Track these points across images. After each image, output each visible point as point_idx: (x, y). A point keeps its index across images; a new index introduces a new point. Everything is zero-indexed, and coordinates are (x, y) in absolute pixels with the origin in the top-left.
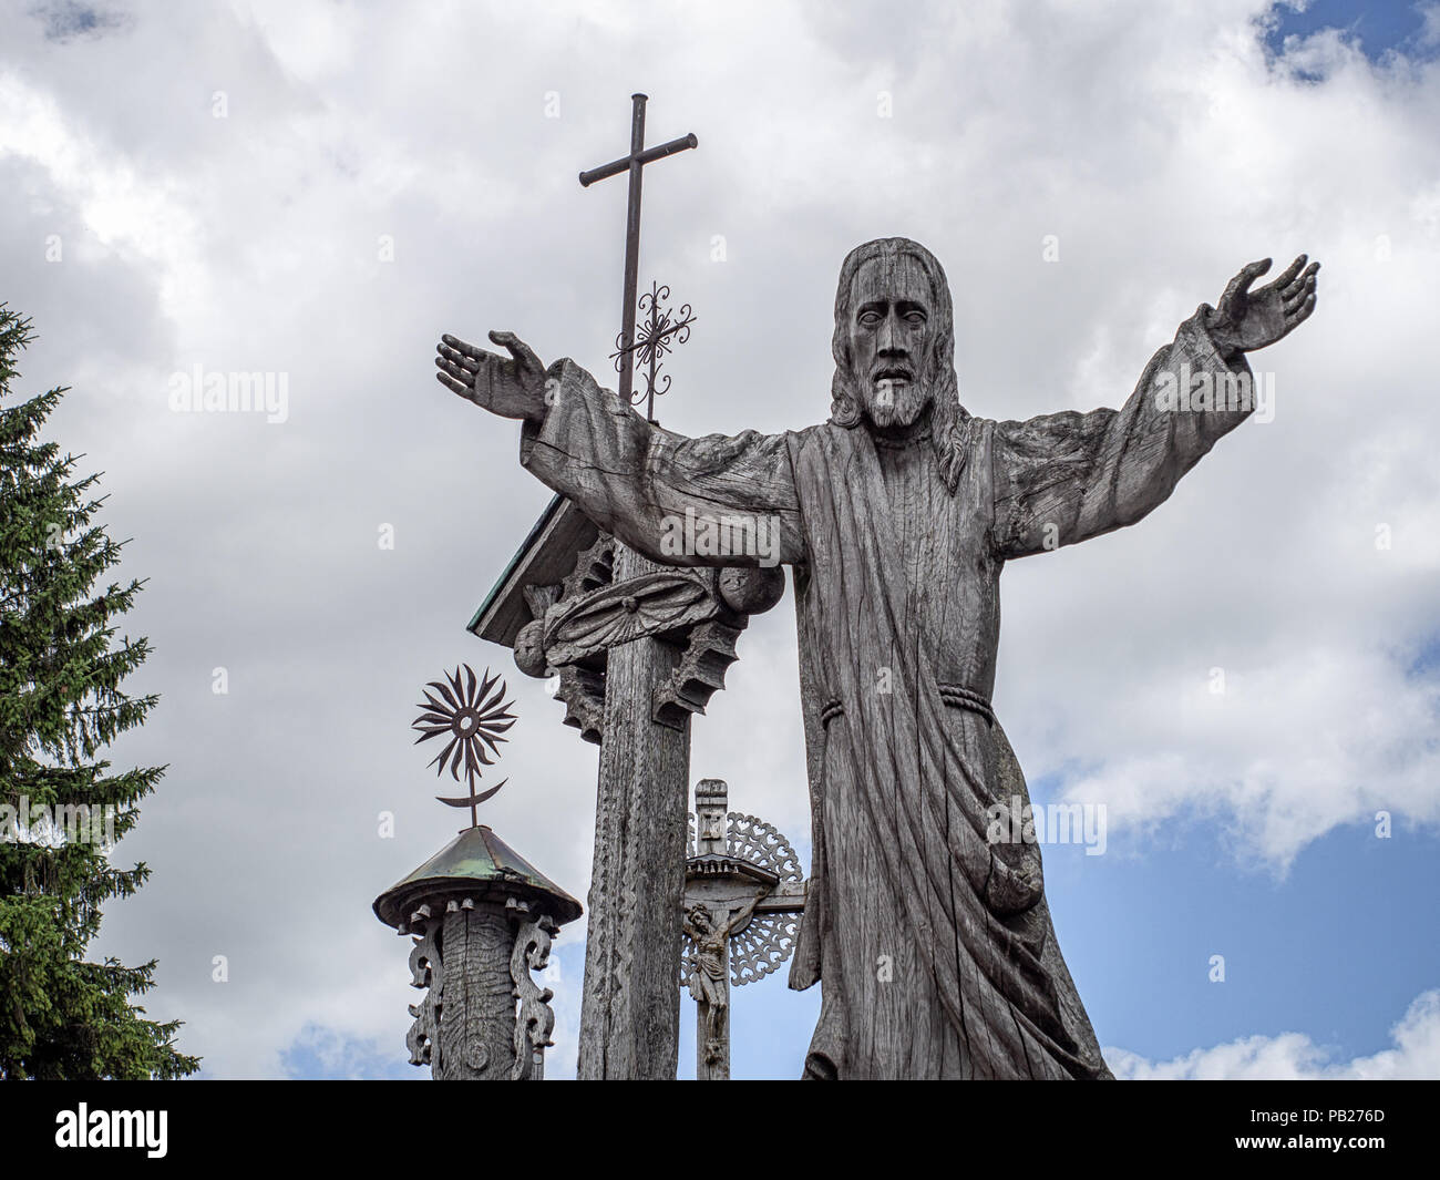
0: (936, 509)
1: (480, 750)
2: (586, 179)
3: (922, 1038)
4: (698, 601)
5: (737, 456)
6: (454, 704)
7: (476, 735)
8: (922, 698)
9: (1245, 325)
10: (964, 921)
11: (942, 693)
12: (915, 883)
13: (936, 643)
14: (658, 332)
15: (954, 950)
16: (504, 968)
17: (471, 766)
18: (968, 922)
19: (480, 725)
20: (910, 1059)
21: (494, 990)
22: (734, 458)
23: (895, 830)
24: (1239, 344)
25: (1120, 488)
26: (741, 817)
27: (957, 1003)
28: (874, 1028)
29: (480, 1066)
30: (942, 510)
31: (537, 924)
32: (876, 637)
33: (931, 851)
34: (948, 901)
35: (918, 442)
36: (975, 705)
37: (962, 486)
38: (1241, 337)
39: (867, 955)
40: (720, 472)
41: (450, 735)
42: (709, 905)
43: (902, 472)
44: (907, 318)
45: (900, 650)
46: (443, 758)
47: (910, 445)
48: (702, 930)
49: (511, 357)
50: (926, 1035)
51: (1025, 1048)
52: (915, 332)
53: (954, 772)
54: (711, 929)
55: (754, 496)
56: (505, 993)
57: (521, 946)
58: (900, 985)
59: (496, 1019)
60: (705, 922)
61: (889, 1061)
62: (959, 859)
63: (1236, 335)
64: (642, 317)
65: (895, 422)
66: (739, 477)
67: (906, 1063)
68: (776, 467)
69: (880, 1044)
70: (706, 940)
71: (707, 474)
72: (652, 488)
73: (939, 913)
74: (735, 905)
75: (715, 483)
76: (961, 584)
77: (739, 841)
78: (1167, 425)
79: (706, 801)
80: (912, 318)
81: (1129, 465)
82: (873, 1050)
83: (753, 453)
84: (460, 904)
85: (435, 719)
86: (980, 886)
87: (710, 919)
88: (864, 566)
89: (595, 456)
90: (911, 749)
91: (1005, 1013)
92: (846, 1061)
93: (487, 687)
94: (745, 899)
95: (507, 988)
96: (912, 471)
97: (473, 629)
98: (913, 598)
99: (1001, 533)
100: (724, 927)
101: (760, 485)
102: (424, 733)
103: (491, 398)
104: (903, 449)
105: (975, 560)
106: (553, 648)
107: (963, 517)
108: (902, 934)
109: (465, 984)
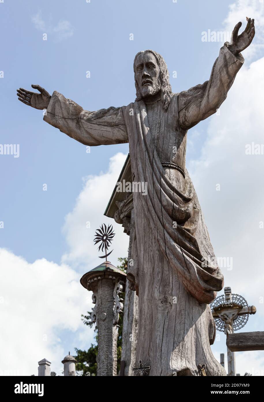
0: (161, 116)
1: (108, 243)
3: (156, 262)
5: (107, 112)
6: (102, 234)
7: (107, 240)
8: (154, 164)
9: (239, 44)
10: (166, 224)
11: (162, 163)
12: (152, 216)
13: (161, 150)
15: (163, 233)
16: (112, 295)
17: (106, 248)
18: (167, 225)
19: (108, 238)
20: (154, 270)
21: (108, 300)
22: (106, 113)
23: (147, 203)
24: (238, 49)
25: (210, 97)
26: (234, 295)
27: (164, 249)
28: (143, 261)
29: (104, 319)
30: (163, 116)
31: (119, 283)
32: (141, 150)
33: (156, 206)
34: (161, 220)
35: (158, 101)
36: (174, 166)
37: (169, 109)
38: (238, 47)
39: (142, 241)
40: (102, 117)
41: (101, 241)
42: (228, 314)
43: (153, 110)
44: (149, 68)
45: (148, 153)
46: (100, 247)
47: (155, 103)
48: (226, 319)
49: (40, 93)
50: (158, 261)
51: (185, 260)
52: (152, 71)
54: (228, 318)
55: (112, 122)
56: (112, 301)
57: (116, 289)
58: (151, 248)
59: (109, 307)
60: (226, 317)
61: (148, 271)
62: (164, 207)
63: (236, 47)
65: (147, 94)
66: (107, 118)
67: (153, 271)
68: (118, 114)
69: (145, 267)
70: (227, 321)
71: (98, 118)
72: (81, 122)
73: (159, 223)
74: (233, 313)
75: (100, 120)
76: (169, 134)
77: (234, 299)
78: (219, 75)
79: (226, 291)
80: (151, 67)
81: (211, 90)
82: (143, 268)
83: (111, 111)
84: (97, 278)
85: (98, 238)
86: (171, 214)
87: (228, 317)
88: (139, 133)
89: (63, 114)
91: (179, 250)
92: (138, 274)
93: (109, 228)
94: (235, 312)
95: (112, 300)
96: (156, 109)
97: (105, 214)
98: (154, 140)
99: (181, 120)
100: (231, 318)
101: (113, 119)
102: (96, 242)
103: (36, 105)
104: (153, 104)
105: (174, 128)
106: (122, 214)
107: (169, 117)
108: (151, 233)
109: (101, 299)
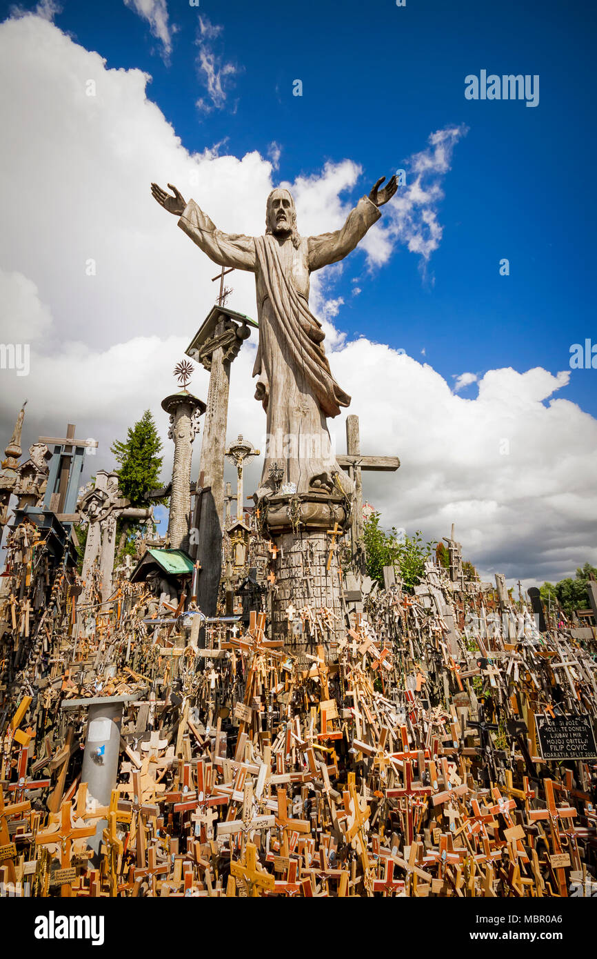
0: (293, 252)
1: (187, 376)
2: (213, 280)
4: (232, 337)
6: (182, 368)
7: (186, 373)
8: (291, 289)
14: (226, 294)
15: (301, 349)
17: (185, 379)
19: (187, 371)
27: (301, 362)
29: (183, 436)
31: (198, 410)
33: (293, 324)
35: (288, 240)
36: (305, 297)
37: (300, 248)
41: (181, 374)
46: (179, 378)
49: (175, 196)
52: (287, 209)
53: (299, 305)
62: (302, 326)
64: (223, 292)
65: (282, 228)
72: (216, 238)
73: (296, 339)
80: (286, 205)
83: (244, 238)
84: (179, 402)
85: (178, 371)
86: (308, 333)
88: (274, 260)
89: (199, 224)
90: (288, 300)
93: (188, 364)
96: (286, 245)
97: (185, 353)
99: (311, 260)
102: (175, 374)
107: (300, 255)
